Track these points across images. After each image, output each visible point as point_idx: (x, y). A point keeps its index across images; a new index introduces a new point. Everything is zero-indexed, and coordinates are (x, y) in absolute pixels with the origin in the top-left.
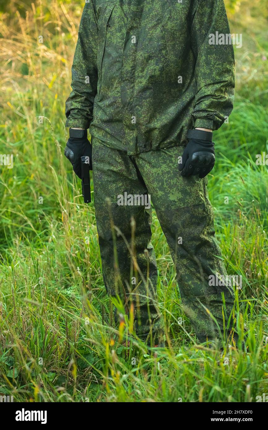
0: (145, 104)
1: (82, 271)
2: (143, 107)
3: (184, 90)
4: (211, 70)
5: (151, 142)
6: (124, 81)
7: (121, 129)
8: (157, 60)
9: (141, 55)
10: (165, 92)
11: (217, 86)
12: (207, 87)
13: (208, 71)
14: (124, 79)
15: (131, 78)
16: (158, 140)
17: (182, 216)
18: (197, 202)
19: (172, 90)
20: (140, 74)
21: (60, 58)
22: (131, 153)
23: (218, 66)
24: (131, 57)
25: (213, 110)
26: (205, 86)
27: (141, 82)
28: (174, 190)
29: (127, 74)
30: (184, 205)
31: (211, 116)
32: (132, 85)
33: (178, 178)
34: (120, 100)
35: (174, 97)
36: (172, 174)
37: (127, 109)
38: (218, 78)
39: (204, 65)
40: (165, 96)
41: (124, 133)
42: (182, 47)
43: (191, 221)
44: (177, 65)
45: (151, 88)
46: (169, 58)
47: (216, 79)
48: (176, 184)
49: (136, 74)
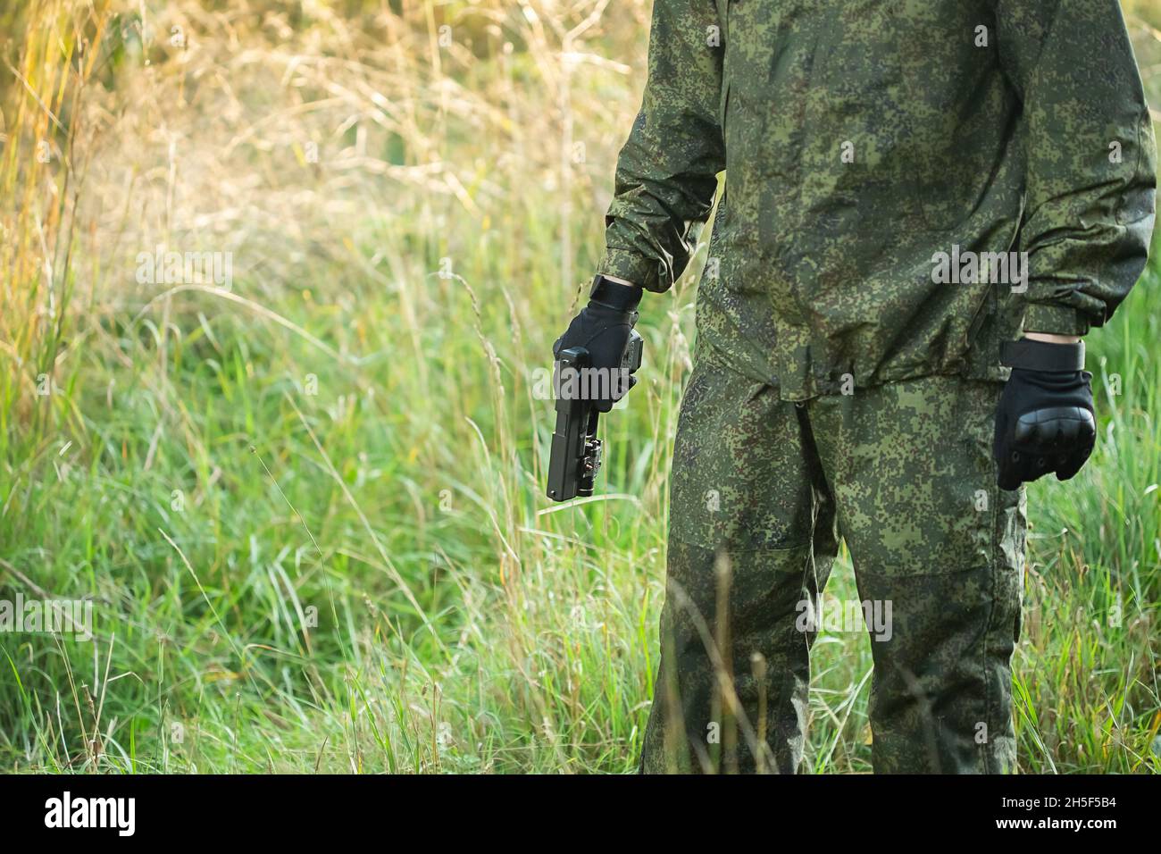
0: (833, 251)
1: (558, 729)
2: (824, 259)
3: (970, 207)
4: (1065, 150)
5: (853, 362)
6: (769, 177)
7: (766, 320)
8: (870, 116)
9: (822, 100)
10: (904, 215)
11: (1088, 199)
12: (1057, 204)
13: (1056, 155)
14: (769, 171)
15: (790, 169)
16: (873, 356)
17: (913, 602)
18: (963, 563)
19: (928, 208)
20: (818, 158)
21: (496, 116)
22: (792, 395)
23: (1087, 137)
24: (791, 104)
25: (1074, 276)
26: (1051, 200)
27: (820, 185)
28: (902, 519)
29: (776, 158)
30: (924, 567)
31: (1069, 295)
32: (793, 191)
33: (917, 486)
34: (756, 233)
35: (935, 230)
36: (902, 471)
37: (774, 263)
38: (1088, 173)
39: (1042, 137)
40: (903, 226)
41: (775, 332)
42: (952, 74)
43: (940, 617)
44: (937, 131)
45: (851, 205)
46: (911, 110)
47: (1082, 179)
48: (909, 504)
49: (806, 158)
